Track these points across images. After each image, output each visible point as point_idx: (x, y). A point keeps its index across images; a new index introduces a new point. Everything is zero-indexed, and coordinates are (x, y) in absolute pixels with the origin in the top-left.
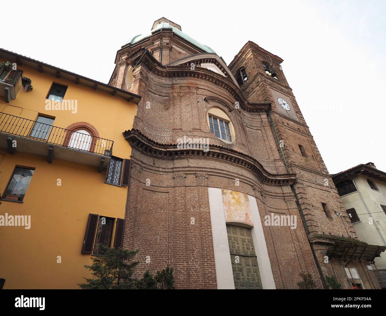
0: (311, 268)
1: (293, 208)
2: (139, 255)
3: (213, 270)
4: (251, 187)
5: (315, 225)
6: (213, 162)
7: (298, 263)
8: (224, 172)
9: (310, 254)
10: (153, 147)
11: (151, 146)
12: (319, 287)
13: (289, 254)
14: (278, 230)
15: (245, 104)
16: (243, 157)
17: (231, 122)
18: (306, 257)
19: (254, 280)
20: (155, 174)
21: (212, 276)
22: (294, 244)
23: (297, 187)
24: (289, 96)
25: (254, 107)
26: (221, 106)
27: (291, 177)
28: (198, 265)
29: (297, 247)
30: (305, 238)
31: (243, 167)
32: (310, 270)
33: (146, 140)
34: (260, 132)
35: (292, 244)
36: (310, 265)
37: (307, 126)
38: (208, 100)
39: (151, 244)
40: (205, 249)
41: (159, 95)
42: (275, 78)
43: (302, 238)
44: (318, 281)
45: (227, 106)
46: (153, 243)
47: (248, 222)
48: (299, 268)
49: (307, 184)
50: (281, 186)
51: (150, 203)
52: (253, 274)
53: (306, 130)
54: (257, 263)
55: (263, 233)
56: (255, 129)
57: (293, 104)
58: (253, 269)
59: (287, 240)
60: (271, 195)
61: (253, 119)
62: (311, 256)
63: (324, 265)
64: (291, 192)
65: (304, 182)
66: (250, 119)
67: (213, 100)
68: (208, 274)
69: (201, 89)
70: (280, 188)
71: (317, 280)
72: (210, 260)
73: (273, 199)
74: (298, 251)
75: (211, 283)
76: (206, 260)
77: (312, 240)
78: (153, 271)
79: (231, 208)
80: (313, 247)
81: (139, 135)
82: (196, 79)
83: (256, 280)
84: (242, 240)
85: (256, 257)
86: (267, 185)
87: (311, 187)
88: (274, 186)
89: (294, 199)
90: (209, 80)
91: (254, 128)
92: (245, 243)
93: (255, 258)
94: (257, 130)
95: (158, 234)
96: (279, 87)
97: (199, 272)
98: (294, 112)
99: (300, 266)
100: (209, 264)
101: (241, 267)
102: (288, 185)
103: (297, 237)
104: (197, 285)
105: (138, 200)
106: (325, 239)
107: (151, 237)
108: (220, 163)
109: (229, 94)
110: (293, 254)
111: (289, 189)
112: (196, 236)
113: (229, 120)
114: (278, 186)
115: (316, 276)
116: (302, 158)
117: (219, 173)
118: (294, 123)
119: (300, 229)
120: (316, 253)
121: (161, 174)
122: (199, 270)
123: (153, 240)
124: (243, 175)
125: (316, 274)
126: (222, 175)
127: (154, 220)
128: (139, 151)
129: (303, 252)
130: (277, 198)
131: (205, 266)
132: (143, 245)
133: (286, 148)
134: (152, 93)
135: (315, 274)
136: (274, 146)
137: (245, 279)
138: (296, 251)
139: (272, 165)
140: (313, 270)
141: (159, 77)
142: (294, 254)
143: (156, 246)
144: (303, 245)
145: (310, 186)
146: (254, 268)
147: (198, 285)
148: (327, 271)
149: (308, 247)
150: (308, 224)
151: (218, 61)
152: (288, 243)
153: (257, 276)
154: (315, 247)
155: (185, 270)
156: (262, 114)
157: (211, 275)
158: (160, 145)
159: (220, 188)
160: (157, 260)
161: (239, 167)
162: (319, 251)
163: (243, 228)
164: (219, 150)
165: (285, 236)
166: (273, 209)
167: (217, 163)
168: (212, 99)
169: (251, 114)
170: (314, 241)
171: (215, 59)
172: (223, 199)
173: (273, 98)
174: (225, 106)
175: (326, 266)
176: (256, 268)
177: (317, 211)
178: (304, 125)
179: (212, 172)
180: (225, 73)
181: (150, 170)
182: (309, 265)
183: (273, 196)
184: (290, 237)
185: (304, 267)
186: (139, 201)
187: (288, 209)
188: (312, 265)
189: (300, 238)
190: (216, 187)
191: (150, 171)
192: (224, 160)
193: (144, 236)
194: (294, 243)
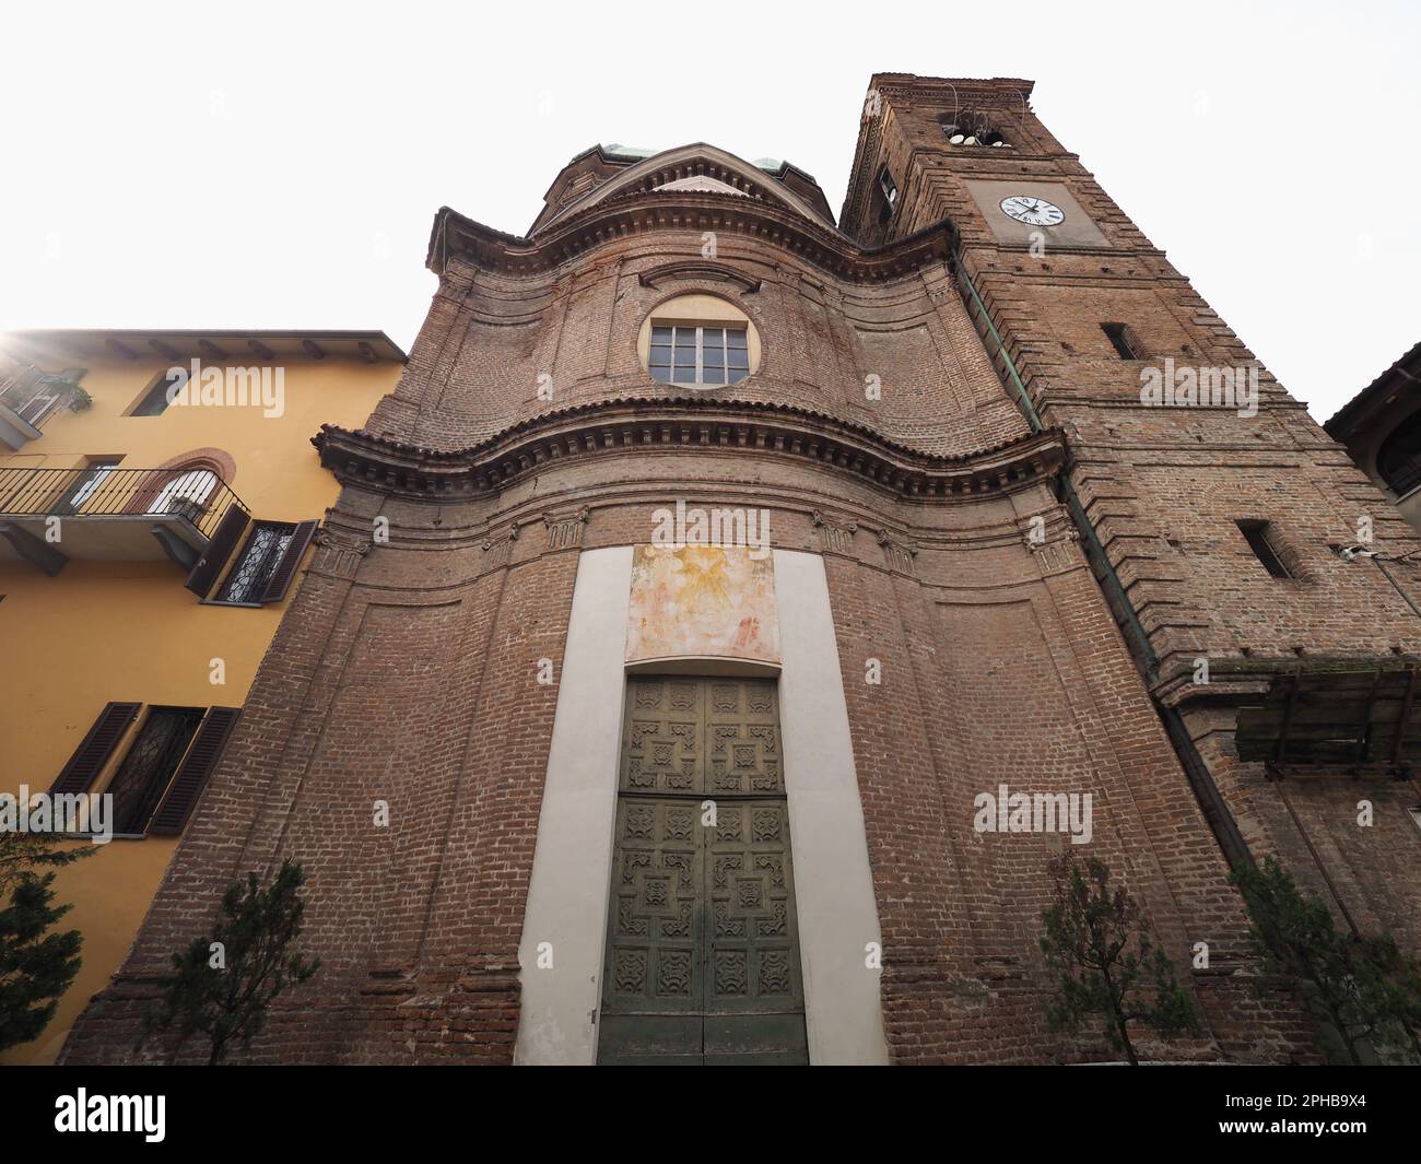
0: (1172, 831)
1: (1064, 570)
2: (296, 828)
3: (520, 867)
4: (806, 519)
5: (1182, 620)
6: (624, 461)
7: (1103, 811)
8: (660, 486)
9: (1158, 760)
10: (427, 470)
11: (416, 467)
12: (1225, 927)
13: (1049, 776)
14: (990, 674)
15: (849, 262)
16: (749, 416)
17: (751, 324)
18: (1141, 777)
19: (752, 903)
20: (433, 552)
21: (509, 893)
22: (1079, 728)
23: (1080, 480)
24: (1062, 179)
25: (891, 256)
26: (709, 285)
27: (1038, 445)
28: (475, 849)
29: (1095, 738)
30: (1128, 691)
31: (762, 454)
32: (1170, 839)
33: (389, 452)
34: (922, 331)
35: (1071, 726)
36: (1164, 817)
37: (1156, 251)
38: (652, 282)
39: (357, 786)
40: (511, 781)
41: (513, 325)
42: (999, 144)
43: (1118, 694)
44: (1217, 896)
45: (737, 278)
46: (367, 780)
47: (749, 654)
48: (1107, 837)
49: (1141, 458)
50: (1005, 496)
51: (390, 649)
52: (753, 876)
53: (1146, 266)
54: (788, 825)
55: (841, 689)
56: (902, 330)
57: (1082, 197)
58: (754, 853)
59: (1037, 714)
60: (959, 541)
61: (893, 298)
62: (1168, 772)
63: (1245, 807)
64: (1054, 503)
65: (1123, 455)
66: (880, 303)
67: (675, 276)
68: (497, 884)
69: (640, 257)
70: (1005, 503)
71: (1208, 892)
72: (517, 824)
73: (968, 554)
74: (1103, 756)
75: (496, 924)
76: (502, 828)
77: (1168, 693)
78: (337, 883)
79: (664, 609)
80: (1186, 724)
81: (355, 441)
82: (626, 236)
83: (765, 902)
84: (718, 732)
85: (784, 797)
86: (939, 505)
87: (1164, 465)
88: (977, 502)
89: (1067, 532)
90: (670, 224)
91: (895, 326)
92: (729, 744)
93: (776, 803)
94: (912, 327)
95: (393, 749)
96: (1014, 166)
97: (470, 878)
98: (1087, 222)
99: (1114, 824)
100: (509, 841)
101: (682, 846)
102: (1035, 484)
103: (1093, 690)
104: (452, 935)
105: (338, 643)
106: (1242, 677)
107: (361, 761)
108: (650, 459)
109: (757, 242)
110: (1072, 772)
111: (1042, 497)
112: (496, 736)
113: (742, 317)
114: (992, 500)
115: (1201, 867)
116: (1121, 364)
117: (636, 493)
118: (1080, 257)
119: (1104, 655)
120: (1202, 753)
121: (452, 550)
122: (473, 870)
123: (370, 769)
124: (762, 480)
125: (1201, 860)
126: (648, 499)
127: (389, 702)
128: (376, 491)
129: (1129, 758)
130: (989, 544)
131: (495, 850)
132: (323, 791)
133: (1022, 348)
134: (490, 324)
135: (1194, 859)
136: (978, 360)
137: (698, 903)
138: (1089, 757)
139: (966, 430)
140: (1182, 841)
141: (524, 277)
142: (1077, 770)
143: (373, 792)
144: (1124, 725)
145: (1161, 462)
146: (763, 847)
147: (455, 932)
148: (1267, 837)
149: (1151, 729)
150: (1148, 626)
151: (714, 159)
152: (1045, 726)
153: (780, 884)
154: (1194, 725)
155: (428, 872)
156: (927, 272)
157: (507, 887)
158: (448, 456)
159: (627, 545)
160: (365, 840)
161: (744, 455)
162: (1212, 742)
163: (734, 683)
164: (634, 413)
165: (1028, 699)
166: (963, 593)
167: (640, 462)
168: (670, 273)
169: (886, 287)
170: (1176, 698)
171: (702, 160)
172: (635, 580)
173: (975, 206)
174: (726, 280)
175: (1255, 815)
176: (777, 847)
177: (1206, 559)
178: (1144, 250)
179: (609, 495)
180: (747, 186)
181: (412, 543)
182: (1158, 817)
183: (968, 541)
184: (1057, 695)
185: (1137, 827)
186: (340, 645)
187: (1043, 580)
188: (1174, 815)
189: (1104, 696)
190: (613, 546)
191: (413, 546)
192: (666, 446)
193: (335, 759)
194: (1077, 721)
